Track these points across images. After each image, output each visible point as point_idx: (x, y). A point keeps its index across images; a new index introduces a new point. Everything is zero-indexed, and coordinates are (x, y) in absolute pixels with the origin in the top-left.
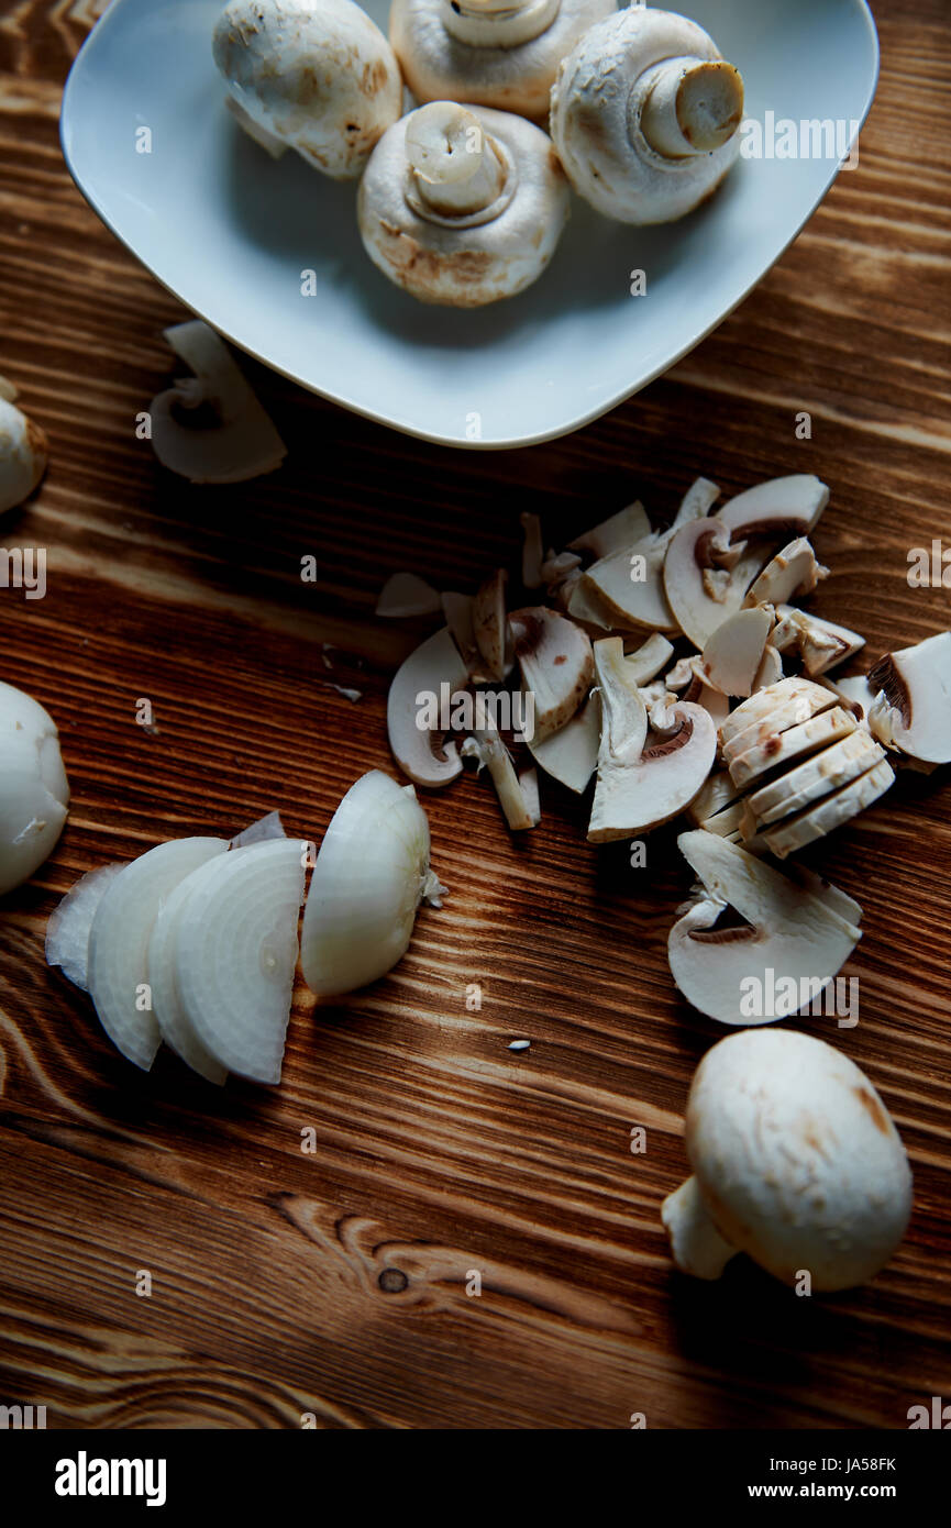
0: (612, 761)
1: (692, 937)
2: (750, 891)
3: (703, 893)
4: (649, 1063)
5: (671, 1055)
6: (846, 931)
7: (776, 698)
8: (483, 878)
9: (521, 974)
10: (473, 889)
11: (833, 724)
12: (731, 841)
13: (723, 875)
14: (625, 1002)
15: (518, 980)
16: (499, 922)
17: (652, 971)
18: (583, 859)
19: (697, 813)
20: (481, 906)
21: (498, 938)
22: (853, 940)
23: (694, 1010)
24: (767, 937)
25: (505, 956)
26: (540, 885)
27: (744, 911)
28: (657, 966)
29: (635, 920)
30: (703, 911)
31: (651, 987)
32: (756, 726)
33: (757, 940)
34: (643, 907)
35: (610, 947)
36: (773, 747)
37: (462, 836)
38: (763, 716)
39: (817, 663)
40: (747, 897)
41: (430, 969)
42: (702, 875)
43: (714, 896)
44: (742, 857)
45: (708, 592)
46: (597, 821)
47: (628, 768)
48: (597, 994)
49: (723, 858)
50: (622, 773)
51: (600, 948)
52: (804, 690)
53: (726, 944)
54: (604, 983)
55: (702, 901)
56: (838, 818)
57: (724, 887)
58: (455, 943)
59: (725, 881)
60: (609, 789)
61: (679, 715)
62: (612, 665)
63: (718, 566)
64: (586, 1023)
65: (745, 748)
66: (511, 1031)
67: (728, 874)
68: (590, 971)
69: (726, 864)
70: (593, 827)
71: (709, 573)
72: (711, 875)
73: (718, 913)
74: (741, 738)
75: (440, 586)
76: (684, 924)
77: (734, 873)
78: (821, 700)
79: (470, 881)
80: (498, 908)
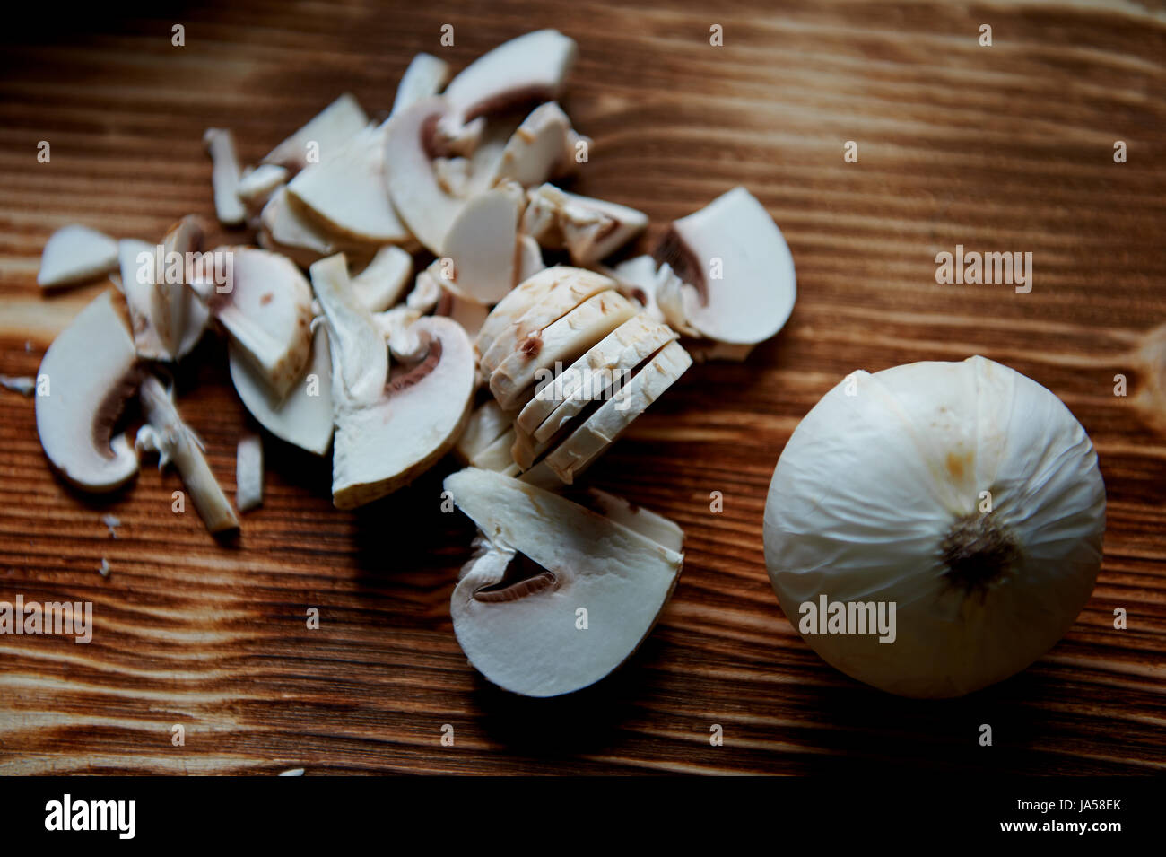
0: (349, 403)
1: (480, 600)
2: (540, 530)
3: (485, 543)
4: (452, 768)
5: (480, 753)
6: (662, 556)
7: (534, 293)
8: (218, 581)
9: (279, 689)
10: (206, 596)
11: (603, 309)
12: (509, 474)
13: (506, 517)
14: (413, 699)
15: (277, 697)
16: (245, 630)
17: (443, 655)
18: (339, 536)
19: (466, 450)
20: (220, 615)
21: (248, 651)
22: (674, 566)
23: (495, 688)
24: (570, 582)
25: (257, 671)
26: (290, 576)
27: (537, 556)
28: (446, 647)
29: (414, 598)
30: (488, 565)
31: (443, 675)
32: (512, 329)
33: (557, 588)
34: (423, 580)
35: (388, 635)
36: (532, 349)
37: (184, 534)
38: (521, 315)
39: (581, 244)
40: (538, 538)
41: (165, 703)
42: (478, 522)
43: (498, 543)
44: (524, 490)
45: (445, 189)
46: (341, 479)
47: (370, 408)
48: (378, 696)
49: (501, 496)
50: (364, 416)
51: (374, 640)
52: (566, 278)
53: (522, 599)
54: (385, 681)
55: (484, 554)
56: (624, 419)
57: (508, 531)
58: (194, 666)
59: (509, 524)
60: (350, 438)
61: (424, 334)
62: (336, 289)
63: (453, 154)
64: (370, 734)
65: (505, 356)
66: (277, 761)
67: (510, 515)
68: (365, 670)
69: (507, 503)
70: (338, 486)
71: (442, 164)
72: (490, 520)
73: (507, 564)
74: (498, 347)
75: (118, 235)
76: (467, 583)
77: (517, 511)
78: (587, 285)
79: (202, 587)
80: (240, 614)
